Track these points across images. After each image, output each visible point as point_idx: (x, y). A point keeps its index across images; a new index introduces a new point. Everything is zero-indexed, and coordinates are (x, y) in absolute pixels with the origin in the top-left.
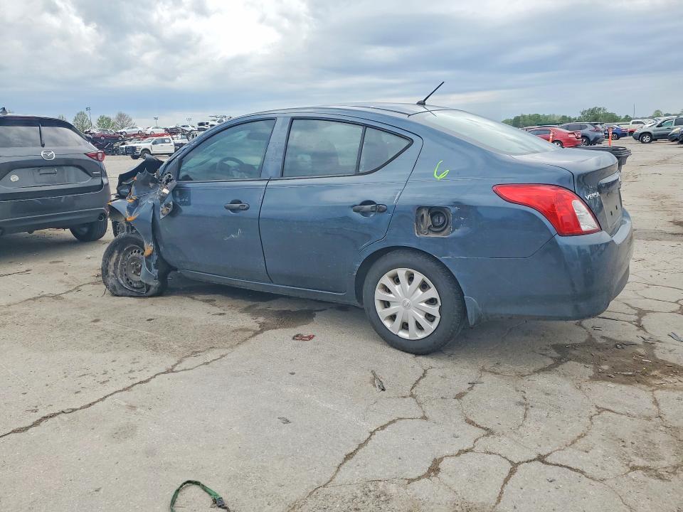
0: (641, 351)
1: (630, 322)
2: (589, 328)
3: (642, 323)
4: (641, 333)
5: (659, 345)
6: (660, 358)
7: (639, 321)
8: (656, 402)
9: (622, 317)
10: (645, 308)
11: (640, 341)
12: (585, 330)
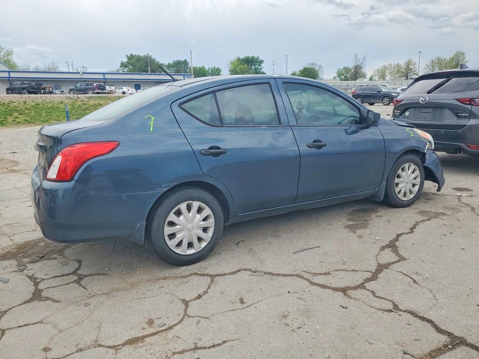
0: (26, 260)
1: (43, 280)
2: (70, 263)
3: (32, 283)
4: (30, 273)
5: (15, 269)
6: (13, 261)
7: (36, 284)
8: (12, 240)
9: (53, 283)
10: (35, 303)
11: (30, 266)
12: (71, 259)
